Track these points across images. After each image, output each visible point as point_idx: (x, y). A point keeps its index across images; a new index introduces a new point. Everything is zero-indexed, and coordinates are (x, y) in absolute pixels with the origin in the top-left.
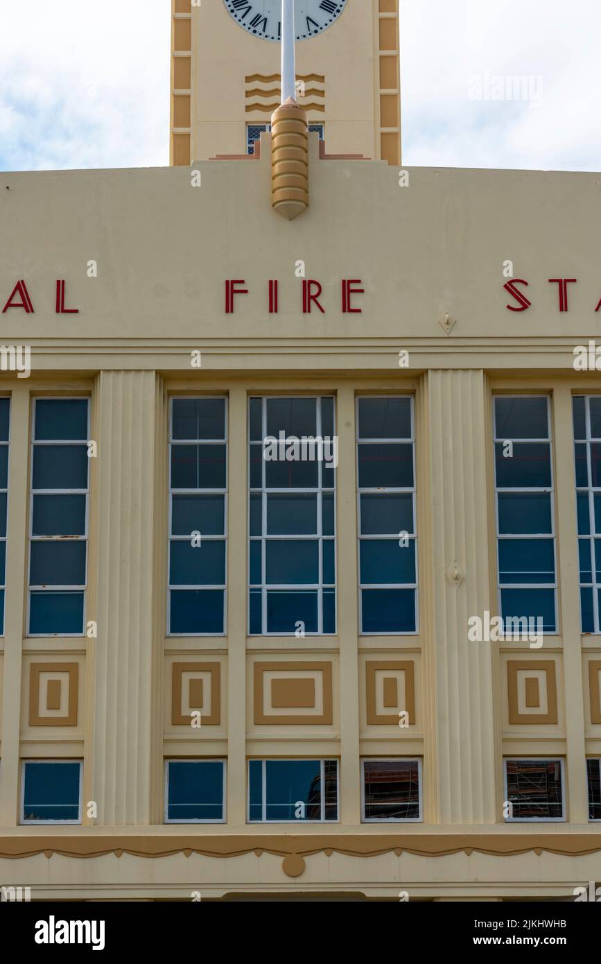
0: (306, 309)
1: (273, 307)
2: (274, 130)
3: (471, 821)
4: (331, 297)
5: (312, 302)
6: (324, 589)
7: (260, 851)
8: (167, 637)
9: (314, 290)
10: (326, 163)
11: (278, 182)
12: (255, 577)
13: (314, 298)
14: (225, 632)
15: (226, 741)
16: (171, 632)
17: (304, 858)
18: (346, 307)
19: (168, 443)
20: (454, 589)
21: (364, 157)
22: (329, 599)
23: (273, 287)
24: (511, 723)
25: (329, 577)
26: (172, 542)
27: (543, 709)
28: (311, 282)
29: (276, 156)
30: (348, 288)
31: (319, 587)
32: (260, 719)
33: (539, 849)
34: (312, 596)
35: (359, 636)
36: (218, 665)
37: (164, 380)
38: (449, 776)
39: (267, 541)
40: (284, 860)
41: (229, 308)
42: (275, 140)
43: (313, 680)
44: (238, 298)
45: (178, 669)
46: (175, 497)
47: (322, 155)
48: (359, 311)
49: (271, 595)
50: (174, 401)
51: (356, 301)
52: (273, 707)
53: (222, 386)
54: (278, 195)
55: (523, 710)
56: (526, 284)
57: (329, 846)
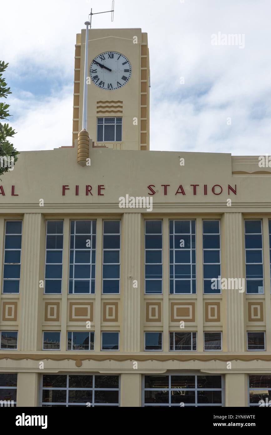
0: (87, 194)
1: (77, 194)
2: (79, 139)
3: (129, 351)
4: (95, 191)
5: (89, 192)
6: (92, 280)
7: (68, 359)
8: (44, 294)
9: (90, 188)
10: (95, 149)
11: (79, 155)
12: (71, 276)
13: (90, 191)
14: (62, 293)
15: (60, 326)
16: (45, 293)
17: (82, 361)
18: (99, 194)
19: (45, 235)
20: (130, 281)
21: (107, 147)
22: (93, 283)
23: (77, 187)
24: (147, 321)
25: (93, 276)
26: (46, 265)
27: (157, 317)
28: (89, 186)
29: (79, 147)
30: (100, 188)
31: (90, 279)
32: (71, 320)
33: (152, 359)
34: (88, 282)
35: (102, 294)
36: (59, 303)
37: (44, 216)
38: (129, 336)
39: (75, 265)
40: (76, 362)
41: (64, 194)
42: (79, 142)
43: (87, 308)
44: (66, 191)
45: (47, 304)
46: (47, 252)
47: (93, 146)
48: (103, 195)
49: (76, 282)
50: (48, 222)
51: (102, 192)
52: (75, 316)
53: (62, 218)
54: (79, 159)
55: (150, 317)
56: (154, 186)
57: (89, 358)
